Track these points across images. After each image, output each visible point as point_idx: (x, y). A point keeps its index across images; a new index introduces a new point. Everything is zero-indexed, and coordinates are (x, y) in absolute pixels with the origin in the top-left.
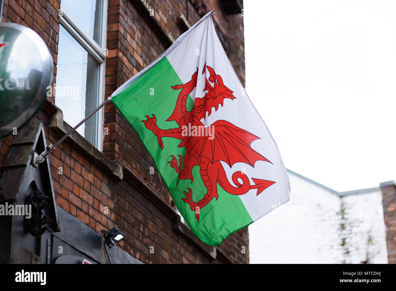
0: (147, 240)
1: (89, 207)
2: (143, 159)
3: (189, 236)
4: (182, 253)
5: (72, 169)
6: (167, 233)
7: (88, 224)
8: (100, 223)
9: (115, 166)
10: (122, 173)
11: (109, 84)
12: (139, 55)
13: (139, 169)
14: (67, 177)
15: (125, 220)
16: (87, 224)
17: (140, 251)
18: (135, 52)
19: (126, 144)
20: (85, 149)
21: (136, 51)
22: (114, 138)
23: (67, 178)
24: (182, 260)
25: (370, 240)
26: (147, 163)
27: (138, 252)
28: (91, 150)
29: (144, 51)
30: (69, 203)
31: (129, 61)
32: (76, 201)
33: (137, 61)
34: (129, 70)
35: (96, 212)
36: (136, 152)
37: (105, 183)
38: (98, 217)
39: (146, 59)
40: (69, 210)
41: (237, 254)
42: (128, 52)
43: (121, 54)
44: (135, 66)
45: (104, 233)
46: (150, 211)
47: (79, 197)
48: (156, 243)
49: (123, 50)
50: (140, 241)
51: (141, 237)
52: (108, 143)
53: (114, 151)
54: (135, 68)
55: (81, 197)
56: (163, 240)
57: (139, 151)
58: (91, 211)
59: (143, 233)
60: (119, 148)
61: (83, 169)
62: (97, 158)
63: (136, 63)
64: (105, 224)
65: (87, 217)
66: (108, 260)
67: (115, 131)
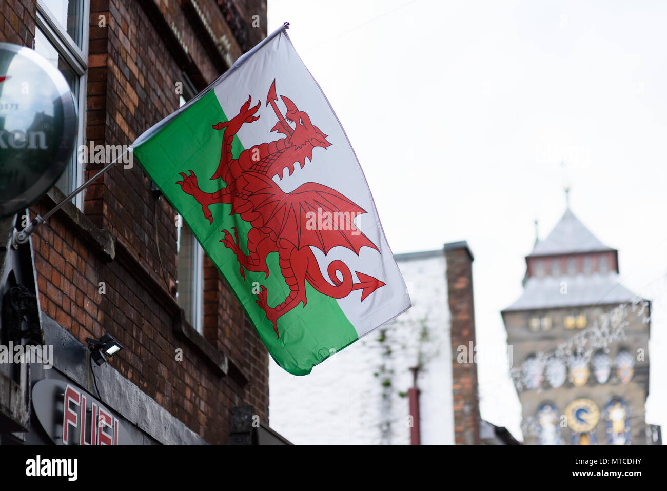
0: (142, 349)
1: (71, 304)
2: (137, 225)
3: (194, 342)
4: (185, 367)
5: (51, 246)
6: (165, 337)
7: (70, 330)
8: (84, 327)
9: (105, 238)
10: (114, 250)
11: (94, 108)
12: (134, 62)
13: (132, 241)
14: (44, 259)
15: (114, 320)
16: (68, 330)
17: (132, 367)
18: (128, 57)
19: (116, 202)
20: (69, 214)
21: (130, 55)
22: (103, 195)
23: (44, 261)
24: (184, 378)
25: (425, 335)
26: (143, 231)
27: (130, 369)
28: (76, 217)
29: (139, 55)
30: (47, 299)
31: (121, 71)
32: (55, 295)
33: (131, 71)
34: (121, 86)
35: (80, 311)
36: (129, 214)
37: (91, 266)
38: (83, 319)
39: (142, 67)
40: (46, 310)
41: (252, 365)
42: (119, 57)
43: (111, 62)
44: (129, 79)
45: (89, 342)
46: (146, 305)
47: (59, 289)
48: (152, 354)
49: (113, 55)
50: (132, 352)
51: (134, 345)
52: (92, 201)
53: (102, 214)
54: (129, 81)
55: (61, 288)
56: (161, 349)
57: (133, 213)
58: (74, 310)
59: (137, 340)
60: (108, 211)
61: (65, 246)
62: (83, 228)
63: (130, 74)
64: (90, 329)
65: (69, 318)
66: (94, 383)
67: (104, 184)
